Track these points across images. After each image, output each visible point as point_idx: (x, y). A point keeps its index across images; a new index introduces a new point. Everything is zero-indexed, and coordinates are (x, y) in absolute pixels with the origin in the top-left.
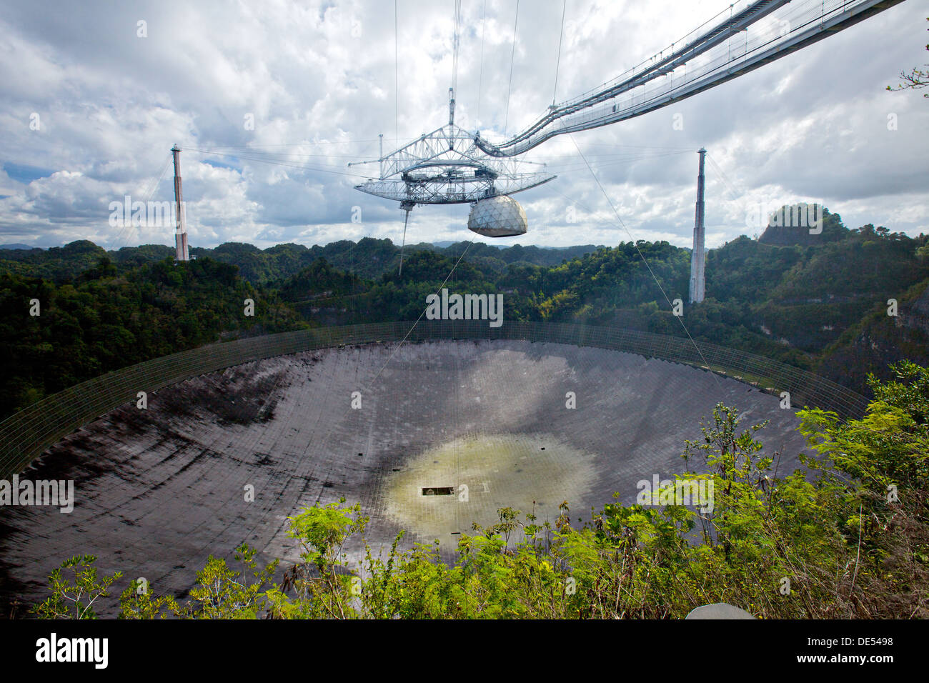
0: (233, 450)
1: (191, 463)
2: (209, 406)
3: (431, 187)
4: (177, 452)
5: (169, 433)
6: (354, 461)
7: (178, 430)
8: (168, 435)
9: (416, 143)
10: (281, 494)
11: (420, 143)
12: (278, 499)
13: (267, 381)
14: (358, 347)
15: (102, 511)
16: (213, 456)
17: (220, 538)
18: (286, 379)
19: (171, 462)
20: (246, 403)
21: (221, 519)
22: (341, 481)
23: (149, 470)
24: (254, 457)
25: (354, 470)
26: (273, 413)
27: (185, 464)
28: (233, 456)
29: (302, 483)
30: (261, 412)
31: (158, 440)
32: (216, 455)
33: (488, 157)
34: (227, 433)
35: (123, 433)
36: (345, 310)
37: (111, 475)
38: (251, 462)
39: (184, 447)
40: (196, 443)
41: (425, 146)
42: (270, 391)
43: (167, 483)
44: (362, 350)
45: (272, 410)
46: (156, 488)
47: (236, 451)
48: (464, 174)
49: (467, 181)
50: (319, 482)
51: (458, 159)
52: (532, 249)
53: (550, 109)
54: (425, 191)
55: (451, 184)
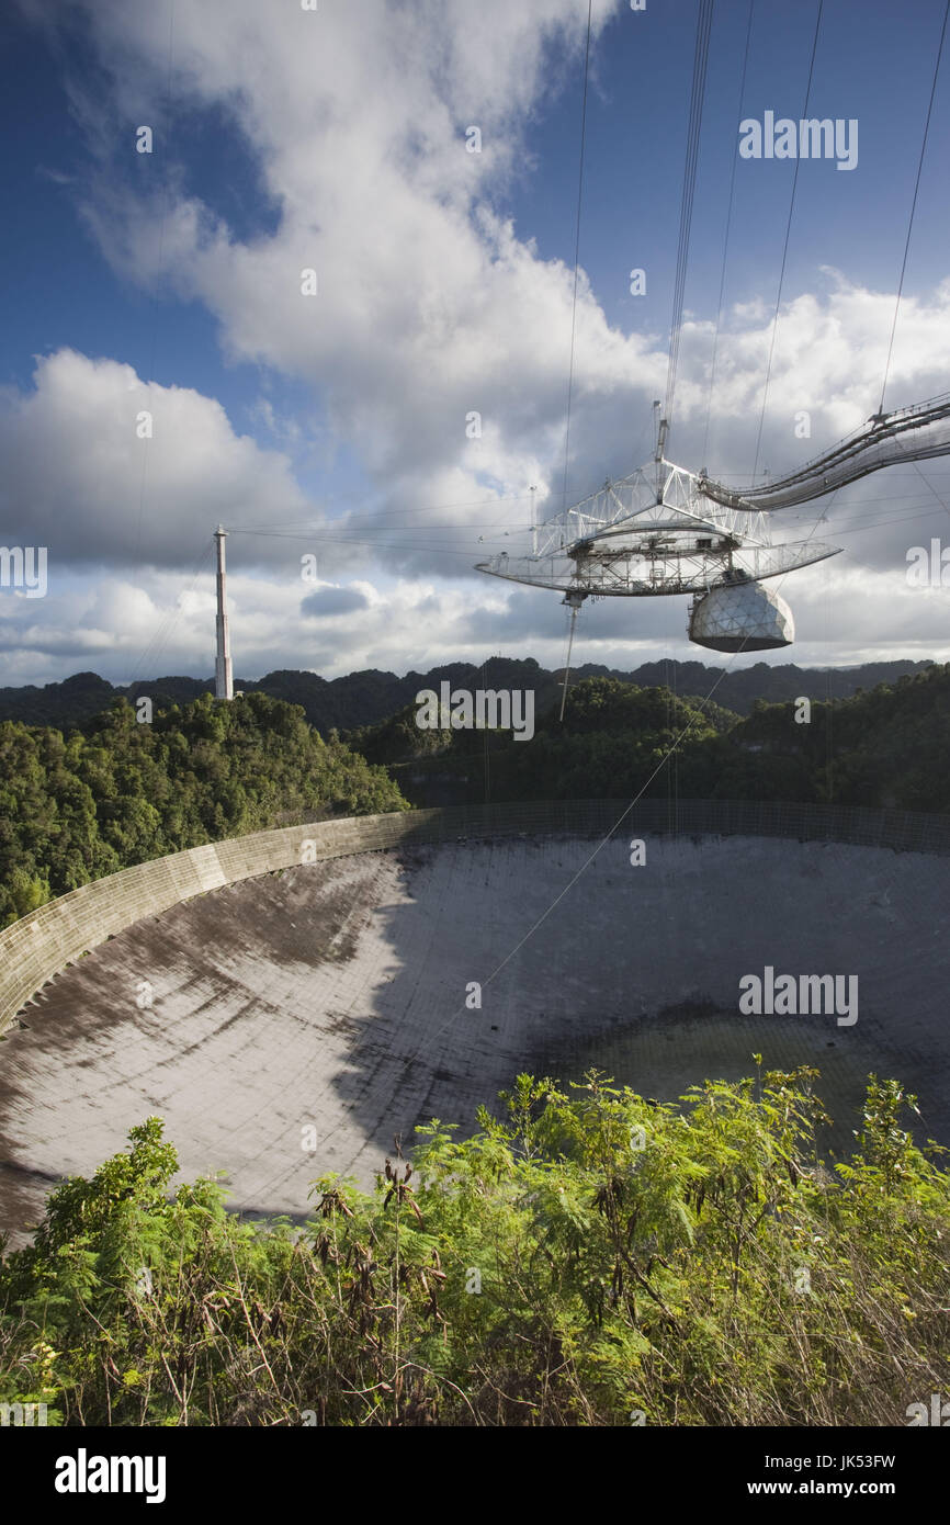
0: (294, 1002)
1: (235, 1019)
2: (259, 929)
3: (621, 567)
4: (216, 998)
5: (204, 968)
6: (484, 1038)
7: (216, 964)
8: (202, 972)
10: (368, 1084)
12: (363, 1091)
13: (343, 894)
14: (488, 843)
15: (119, 1079)
16: (266, 1010)
17: (279, 1145)
18: (373, 891)
19: (206, 1014)
20: (313, 927)
21: (279, 1114)
22: (462, 1072)
23: (179, 1022)
24: (325, 1018)
25: (485, 1054)
26: (355, 946)
27: (227, 1019)
28: (295, 1013)
29: (400, 1068)
30: (335, 945)
31: (189, 977)
32: (270, 1009)
33: (722, 511)
34: (286, 974)
35: (143, 961)
36: (466, 779)
37: (128, 1025)
38: (320, 1024)
39: (225, 992)
40: (242, 987)
42: (348, 911)
43: (203, 1046)
44: (494, 847)
45: (350, 943)
46: (188, 1051)
47: (298, 1004)
48: (679, 543)
49: (684, 556)
50: (427, 1070)
51: (668, 518)
52: (790, 670)
53: (873, 423)
54: (609, 573)
55: (656, 562)
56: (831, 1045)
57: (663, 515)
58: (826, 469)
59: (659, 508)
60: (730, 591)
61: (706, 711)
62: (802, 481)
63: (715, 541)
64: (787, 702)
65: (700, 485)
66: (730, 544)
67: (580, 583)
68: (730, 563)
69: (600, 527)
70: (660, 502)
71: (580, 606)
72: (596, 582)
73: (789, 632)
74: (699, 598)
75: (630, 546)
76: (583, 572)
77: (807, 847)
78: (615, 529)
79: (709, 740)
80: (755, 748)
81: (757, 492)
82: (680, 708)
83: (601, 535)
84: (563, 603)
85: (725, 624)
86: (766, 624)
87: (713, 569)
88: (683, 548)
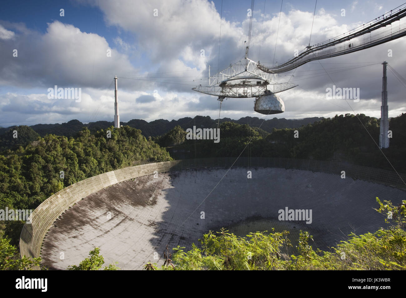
0: (138, 217)
1: (120, 223)
2: (128, 196)
3: (235, 90)
4: (115, 217)
5: (111, 208)
6: (195, 227)
7: (115, 206)
8: (111, 209)
9: (227, 68)
10: (160, 241)
13: (153, 185)
14: (196, 170)
15: (85, 241)
16: (130, 220)
17: (134, 260)
18: (162, 184)
19: (112, 221)
20: (144, 195)
21: (134, 251)
22: (188, 237)
23: (103, 224)
24: (148, 222)
25: (195, 232)
26: (156, 201)
27: (118, 223)
28: (138, 220)
29: (170, 236)
30: (151, 200)
31: (106, 210)
32: (131, 219)
34: (136, 209)
35: (93, 206)
36: (189, 151)
37: (88, 225)
38: (146, 224)
39: (117, 215)
40: (123, 213)
42: (154, 190)
43: (111, 231)
44: (198, 171)
45: (155, 200)
46: (106, 233)
47: (140, 218)
48: (251, 83)
49: (253, 86)
50: (178, 237)
51: (248, 75)
52: (283, 120)
53: (307, 48)
54: (231, 91)
55: (245, 88)
56: (295, 227)
57: (247, 74)
58: (294, 62)
59: (246, 72)
60: (266, 97)
61: (259, 131)
62: (287, 65)
63: (262, 82)
64: (282, 129)
65: (258, 66)
66: (266, 83)
67: (223, 94)
68: (266, 88)
69: (229, 77)
70: (246, 70)
71: (223, 101)
72: (227, 94)
73: (283, 109)
74: (257, 99)
75: (237, 83)
76: (224, 91)
77: (288, 171)
78: (233, 78)
79: (260, 140)
80: (273, 142)
81: (274, 68)
82: (252, 131)
83: (229, 80)
84: (218, 100)
85: (265, 106)
86: (277, 106)
87: (261, 90)
88: (253, 84)
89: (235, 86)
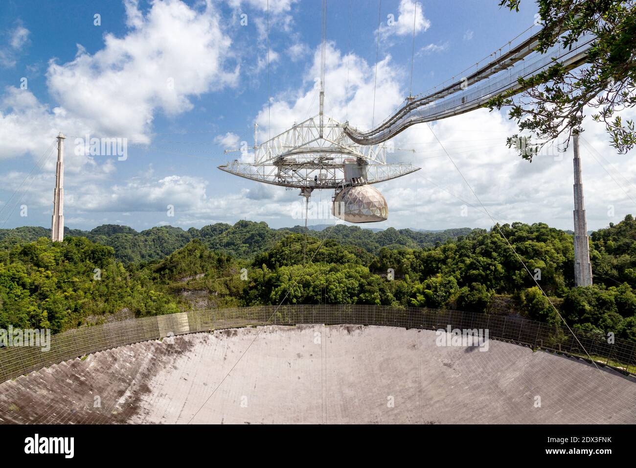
3: (303, 172)
9: (288, 131)
11: (291, 132)
14: (228, 333)
30: (120, 404)
33: (356, 145)
41: (297, 134)
44: (231, 335)
45: (135, 402)
48: (335, 160)
49: (338, 168)
51: (327, 146)
53: (407, 101)
54: (296, 175)
55: (322, 170)
58: (391, 124)
59: (322, 140)
65: (344, 130)
67: (280, 179)
69: (291, 149)
70: (322, 137)
72: (290, 180)
75: (308, 160)
76: (282, 173)
77: (410, 332)
78: (298, 150)
88: (337, 163)
89: (302, 165)
